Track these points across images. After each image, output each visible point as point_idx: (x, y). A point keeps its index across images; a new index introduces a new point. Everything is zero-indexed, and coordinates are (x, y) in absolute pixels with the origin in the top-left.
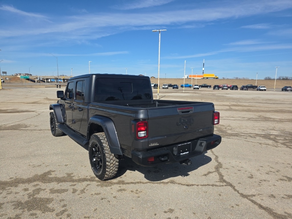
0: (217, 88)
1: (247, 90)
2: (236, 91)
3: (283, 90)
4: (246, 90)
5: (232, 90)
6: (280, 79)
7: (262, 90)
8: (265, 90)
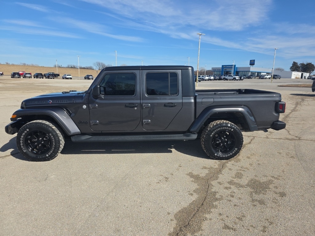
0: (16, 76)
1: (54, 78)
2: (41, 79)
3: (85, 78)
4: (51, 78)
5: (37, 78)
6: (69, 67)
7: (67, 78)
8: (71, 78)
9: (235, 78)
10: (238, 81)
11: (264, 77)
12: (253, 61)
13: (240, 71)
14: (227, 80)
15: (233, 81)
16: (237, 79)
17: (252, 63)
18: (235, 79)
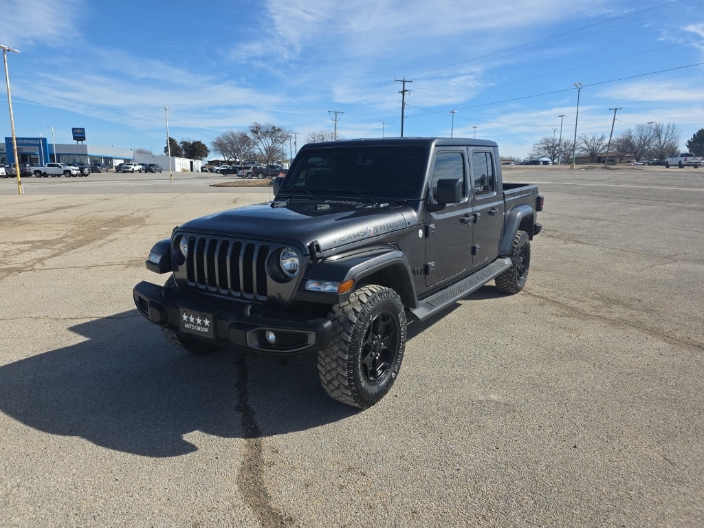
9: (69, 171)
10: (78, 178)
11: (128, 168)
12: (79, 131)
13: (63, 154)
14: (45, 175)
15: (63, 179)
16: (75, 172)
17: (79, 135)
18: (68, 173)
